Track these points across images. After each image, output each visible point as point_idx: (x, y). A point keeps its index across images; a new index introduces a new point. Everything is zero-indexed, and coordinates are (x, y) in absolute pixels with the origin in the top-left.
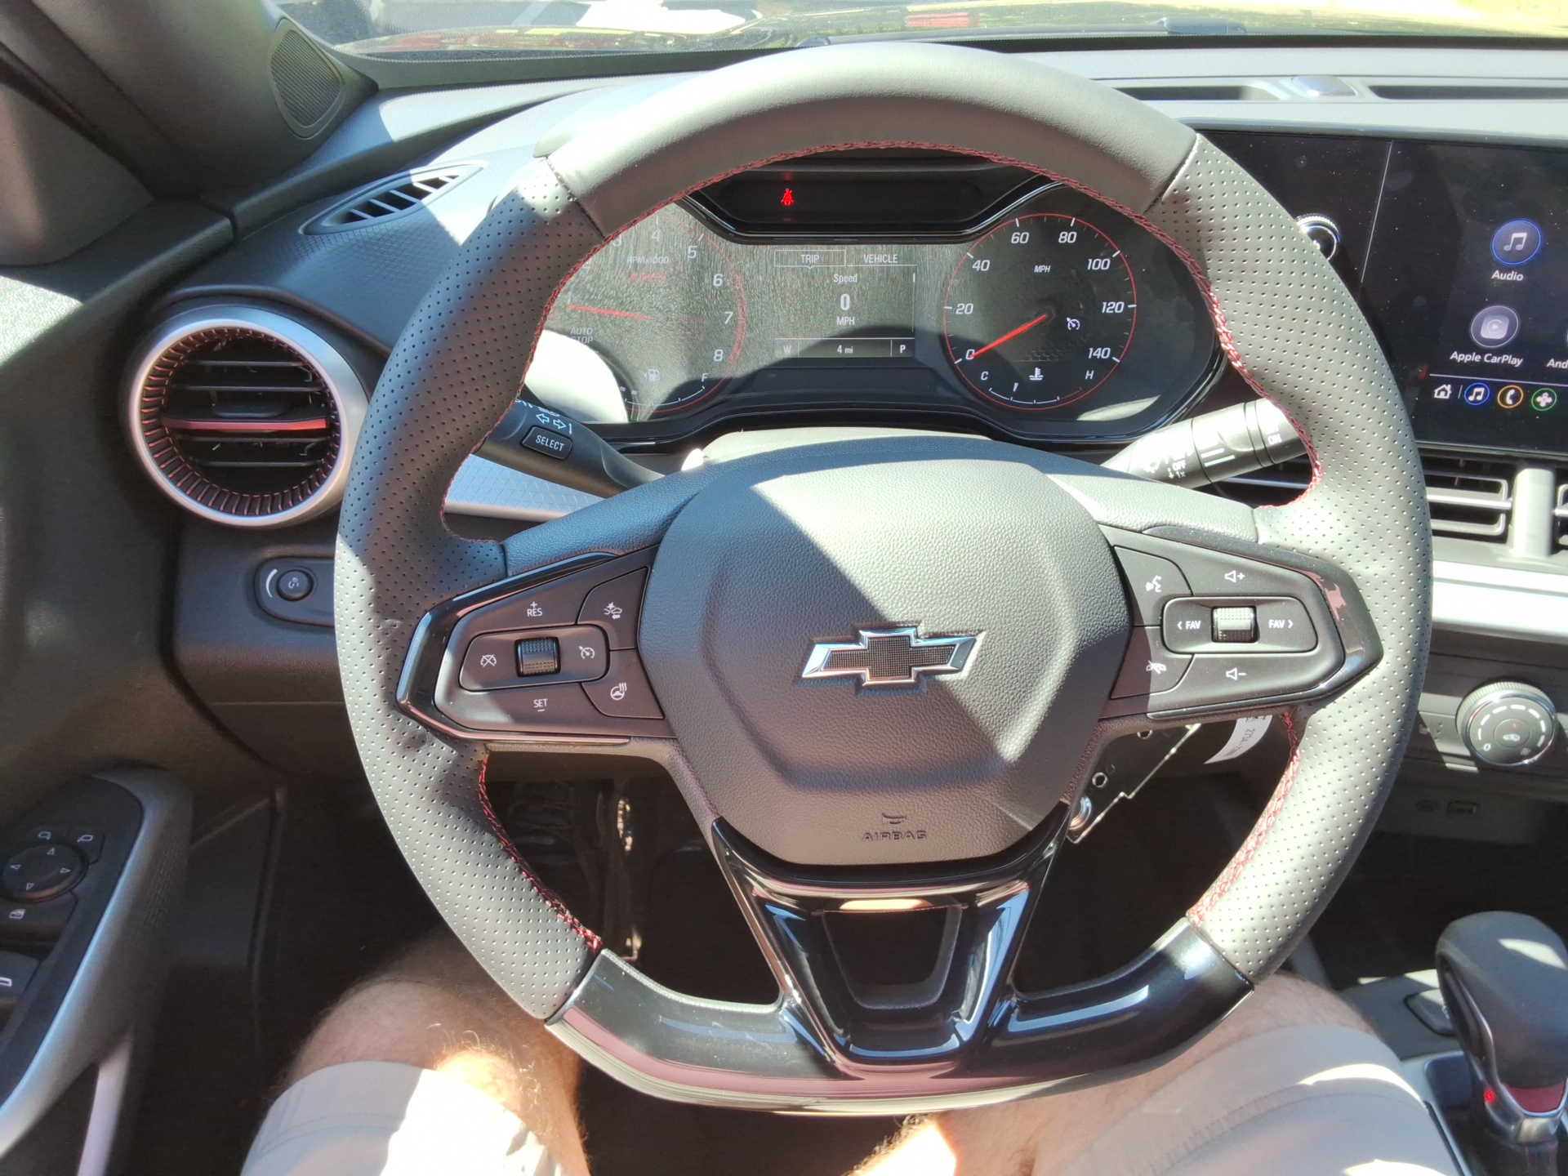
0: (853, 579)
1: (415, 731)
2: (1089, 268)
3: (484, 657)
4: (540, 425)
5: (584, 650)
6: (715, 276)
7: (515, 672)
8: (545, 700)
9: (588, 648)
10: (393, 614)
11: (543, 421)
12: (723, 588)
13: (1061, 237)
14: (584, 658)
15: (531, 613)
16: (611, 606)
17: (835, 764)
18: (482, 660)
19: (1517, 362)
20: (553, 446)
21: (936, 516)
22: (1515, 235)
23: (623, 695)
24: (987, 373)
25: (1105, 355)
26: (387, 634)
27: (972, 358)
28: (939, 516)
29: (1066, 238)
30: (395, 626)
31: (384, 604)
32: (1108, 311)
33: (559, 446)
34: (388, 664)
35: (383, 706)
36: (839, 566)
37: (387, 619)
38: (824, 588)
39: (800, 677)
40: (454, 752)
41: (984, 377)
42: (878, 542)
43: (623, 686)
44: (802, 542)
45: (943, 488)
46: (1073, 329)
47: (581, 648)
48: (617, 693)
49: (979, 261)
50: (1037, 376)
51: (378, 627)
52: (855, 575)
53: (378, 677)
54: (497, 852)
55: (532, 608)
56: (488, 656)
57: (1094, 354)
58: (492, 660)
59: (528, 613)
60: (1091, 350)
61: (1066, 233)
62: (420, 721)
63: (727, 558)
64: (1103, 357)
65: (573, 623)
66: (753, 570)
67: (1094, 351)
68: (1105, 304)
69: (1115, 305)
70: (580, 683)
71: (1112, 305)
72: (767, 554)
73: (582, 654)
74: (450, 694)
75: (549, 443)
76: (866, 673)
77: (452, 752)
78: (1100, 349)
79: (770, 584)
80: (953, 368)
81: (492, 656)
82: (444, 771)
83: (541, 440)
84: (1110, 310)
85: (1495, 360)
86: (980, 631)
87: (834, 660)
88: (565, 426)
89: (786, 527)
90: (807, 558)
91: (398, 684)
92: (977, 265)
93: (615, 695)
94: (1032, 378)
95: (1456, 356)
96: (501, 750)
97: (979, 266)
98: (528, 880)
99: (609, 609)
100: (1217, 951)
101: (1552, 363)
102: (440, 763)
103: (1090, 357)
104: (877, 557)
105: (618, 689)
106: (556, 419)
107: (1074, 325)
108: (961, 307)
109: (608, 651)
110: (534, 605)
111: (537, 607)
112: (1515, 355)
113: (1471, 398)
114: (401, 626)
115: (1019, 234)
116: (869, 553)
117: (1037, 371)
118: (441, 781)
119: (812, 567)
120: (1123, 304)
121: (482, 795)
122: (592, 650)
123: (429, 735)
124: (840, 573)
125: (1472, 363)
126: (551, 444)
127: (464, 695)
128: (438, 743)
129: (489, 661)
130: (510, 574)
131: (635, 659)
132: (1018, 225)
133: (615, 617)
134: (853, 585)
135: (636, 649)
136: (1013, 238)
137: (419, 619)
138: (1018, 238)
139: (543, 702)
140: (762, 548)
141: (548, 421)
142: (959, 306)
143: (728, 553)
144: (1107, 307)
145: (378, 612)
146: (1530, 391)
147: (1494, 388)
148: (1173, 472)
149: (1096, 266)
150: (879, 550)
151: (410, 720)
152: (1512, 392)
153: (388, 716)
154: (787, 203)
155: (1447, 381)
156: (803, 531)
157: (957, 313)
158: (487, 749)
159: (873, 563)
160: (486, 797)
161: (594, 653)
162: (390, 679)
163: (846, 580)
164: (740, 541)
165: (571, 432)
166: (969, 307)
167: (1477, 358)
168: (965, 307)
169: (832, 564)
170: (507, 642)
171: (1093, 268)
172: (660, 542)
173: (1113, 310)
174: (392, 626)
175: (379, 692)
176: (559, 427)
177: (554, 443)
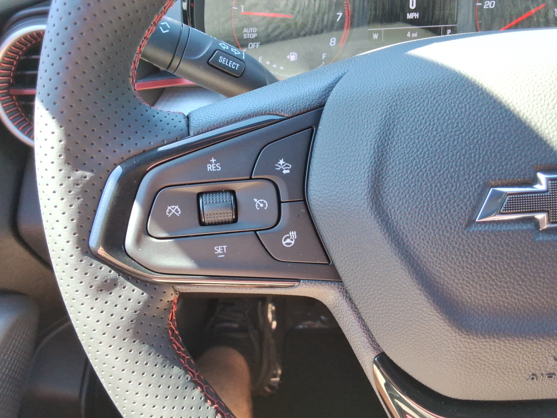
0: (528, 121)
1: (107, 276)
3: (169, 208)
4: (222, 50)
5: (258, 202)
7: (197, 222)
8: (225, 247)
9: (261, 200)
10: (82, 166)
11: (224, 48)
12: (390, 137)
14: (258, 209)
15: (210, 168)
16: (281, 162)
17: (507, 309)
18: (168, 211)
20: (231, 65)
23: (293, 242)
26: (77, 185)
30: (85, 177)
31: (74, 156)
33: (236, 66)
34: (79, 213)
35: (76, 252)
36: (512, 108)
37: (77, 171)
38: (498, 131)
39: (473, 221)
40: (145, 294)
42: (550, 85)
43: (293, 234)
44: (470, 88)
47: (255, 200)
48: (288, 241)
51: (69, 178)
52: (530, 117)
53: (72, 226)
54: (184, 384)
55: (211, 163)
56: (173, 207)
58: (176, 211)
59: (208, 168)
62: (113, 266)
63: (393, 108)
65: (248, 177)
66: (421, 117)
70: (255, 231)
72: (434, 101)
73: (257, 206)
74: (138, 241)
75: (228, 63)
76: (544, 216)
77: (143, 294)
79: (439, 130)
81: (177, 207)
82: (135, 312)
83: (222, 60)
88: (240, 53)
89: (451, 76)
90: (478, 103)
91: (90, 232)
93: (286, 242)
96: (188, 291)
98: (213, 407)
99: (280, 165)
102: (131, 304)
104: (552, 98)
105: (289, 237)
106: (233, 48)
108: (487, 3)
109: (279, 202)
110: (213, 160)
111: (215, 163)
114: (92, 178)
116: (542, 96)
118: (132, 321)
119: (484, 110)
121: (173, 331)
122: (265, 202)
123: (121, 279)
124: (514, 116)
126: (230, 64)
127: (152, 242)
128: (129, 285)
129: (173, 211)
130: (192, 133)
131: (303, 210)
133: (285, 172)
134: (529, 127)
135: (304, 200)
137: (109, 173)
139: (223, 248)
140: (429, 96)
141: (228, 48)
143: (394, 104)
145: (68, 164)
150: (552, 92)
151: (102, 265)
153: (81, 261)
156: (470, 78)
157: (485, 7)
158: (175, 291)
159: (548, 105)
160: (177, 333)
161: (267, 205)
162: (81, 226)
163: (521, 121)
164: (405, 92)
165: (244, 58)
166: (493, 3)
169: (504, 106)
170: (190, 194)
172: (324, 105)
174: (82, 177)
175: (72, 239)
176: (236, 53)
177: (232, 63)
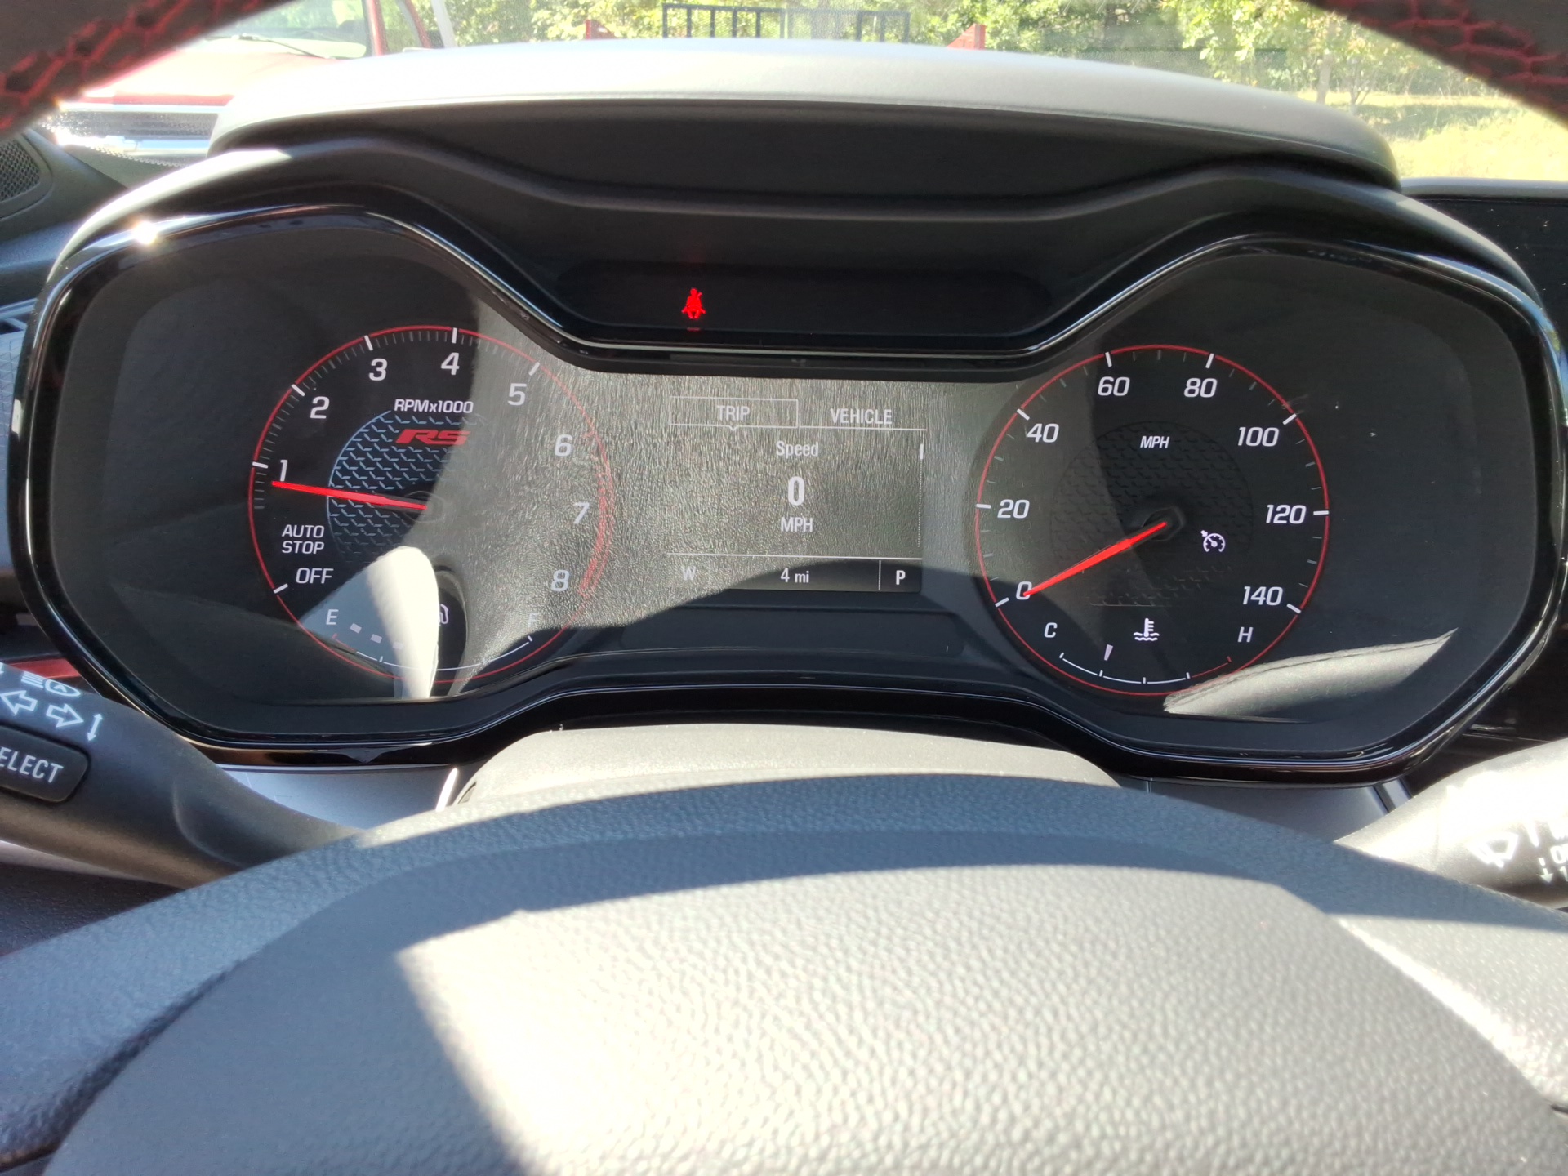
2: (1240, 443)
4: (6, 718)
6: (560, 437)
11: (15, 709)
13: (1189, 387)
20: (30, 770)
21: (1018, 1109)
24: (1055, 626)
25: (1274, 599)
27: (1028, 597)
28: (1027, 1108)
29: (1197, 388)
32: (1276, 521)
33: (47, 771)
41: (1050, 633)
45: (1033, 981)
46: (1214, 550)
49: (1039, 426)
50: (1148, 632)
57: (1253, 598)
60: (1248, 589)
61: (1198, 381)
64: (1269, 603)
67: (1251, 593)
68: (1271, 507)
69: (1290, 511)
71: (1283, 510)
75: (18, 763)
78: (1263, 589)
80: (993, 613)
84: (1280, 518)
88: (81, 721)
92: (1035, 432)
94: (1139, 637)
97: (1039, 433)
103: (1245, 602)
106: (59, 701)
107: (1214, 544)
108: (1007, 505)
115: (1111, 379)
117: (1148, 624)
120: (1304, 508)
126: (25, 764)
132: (1110, 364)
136: (1101, 386)
138: (1110, 386)
141: (32, 707)
142: (1002, 503)
144: (1275, 513)
148: (1553, 868)
149: (1254, 439)
154: (694, 314)
157: (1000, 515)
165: (92, 735)
166: (1022, 506)
168: (1013, 505)
171: (1249, 443)
173: (1287, 518)
176: (61, 723)
177: (34, 763)
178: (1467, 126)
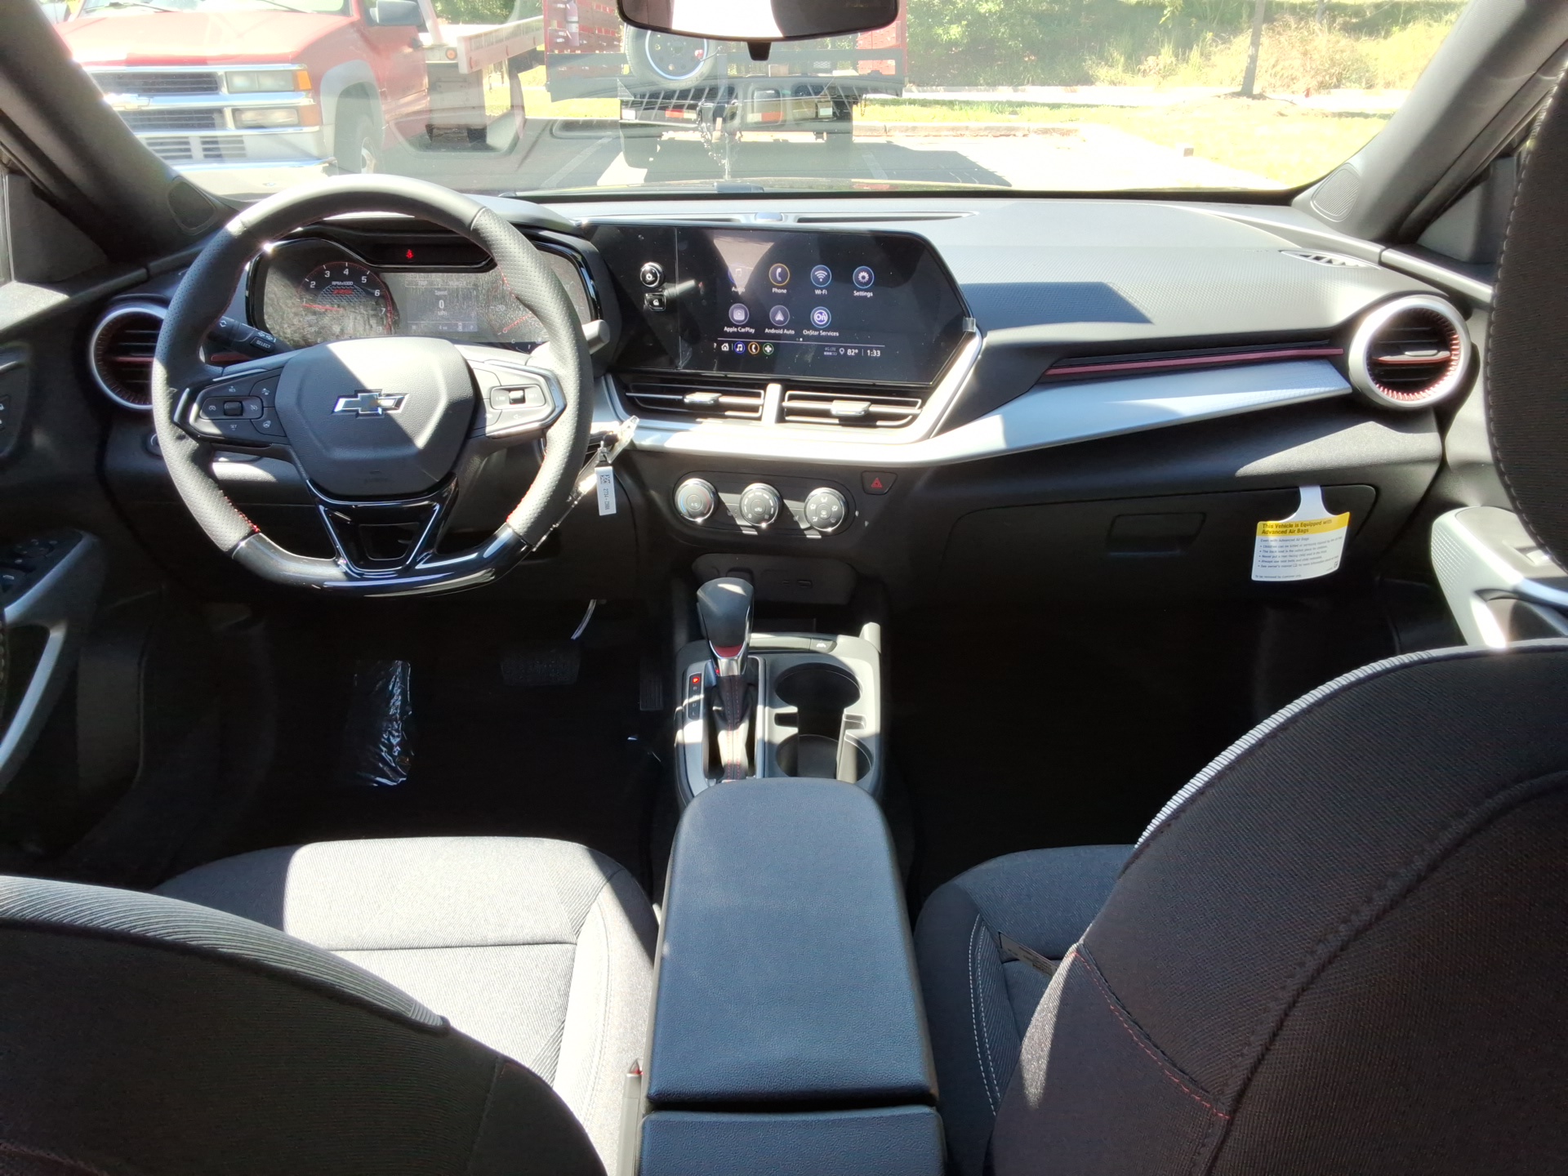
1: (181, 433)
18: (210, 407)
19: (752, 331)
22: (737, 270)
23: (269, 426)
31: (171, 381)
33: (268, 346)
35: (169, 421)
39: (333, 412)
48: (266, 425)
58: (214, 407)
62: (183, 429)
70: (250, 419)
76: (360, 409)
82: (193, 450)
85: (743, 330)
86: (406, 394)
87: (347, 404)
88: (272, 339)
91: (174, 413)
95: (727, 329)
100: (513, 530)
101: (767, 331)
102: (191, 446)
105: (267, 423)
112: (751, 327)
113: (738, 350)
118: (191, 454)
123: (187, 435)
125: (733, 332)
127: (202, 420)
128: (190, 439)
129: (212, 408)
133: (265, 394)
137: (185, 389)
146: (761, 344)
147: (746, 344)
151: (179, 428)
152: (754, 346)
153: (170, 425)
155: (726, 342)
162: (171, 411)
165: (275, 341)
167: (735, 330)
172: (284, 367)
175: (167, 415)
178: (1432, 22)
